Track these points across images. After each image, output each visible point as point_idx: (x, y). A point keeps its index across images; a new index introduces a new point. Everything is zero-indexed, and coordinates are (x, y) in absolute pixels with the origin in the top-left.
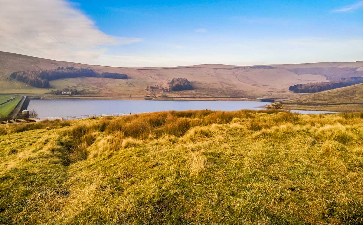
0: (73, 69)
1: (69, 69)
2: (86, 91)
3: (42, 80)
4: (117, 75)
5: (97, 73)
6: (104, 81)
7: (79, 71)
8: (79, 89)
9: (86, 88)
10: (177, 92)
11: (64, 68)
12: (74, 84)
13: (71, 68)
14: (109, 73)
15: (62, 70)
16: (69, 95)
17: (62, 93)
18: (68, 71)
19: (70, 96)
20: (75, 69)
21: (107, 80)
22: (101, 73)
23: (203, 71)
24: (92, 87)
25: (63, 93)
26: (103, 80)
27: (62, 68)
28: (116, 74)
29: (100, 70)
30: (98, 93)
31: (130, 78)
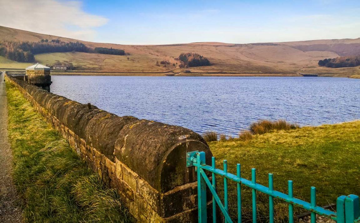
0: (60, 42)
1: (55, 42)
2: (83, 66)
3: (24, 52)
4: (113, 51)
5: (89, 48)
6: (99, 56)
7: (68, 44)
8: (75, 64)
9: (81, 64)
10: (195, 68)
11: (49, 41)
12: (65, 59)
13: (58, 41)
14: (103, 48)
15: (47, 43)
16: (64, 71)
17: (54, 68)
18: (54, 44)
19: (66, 71)
20: (62, 43)
21: (102, 56)
22: (93, 48)
23: (203, 48)
24: (89, 63)
25: (56, 68)
26: (97, 55)
27: (47, 41)
28: (111, 49)
29: (91, 45)
30: (101, 69)
31: (128, 53)
